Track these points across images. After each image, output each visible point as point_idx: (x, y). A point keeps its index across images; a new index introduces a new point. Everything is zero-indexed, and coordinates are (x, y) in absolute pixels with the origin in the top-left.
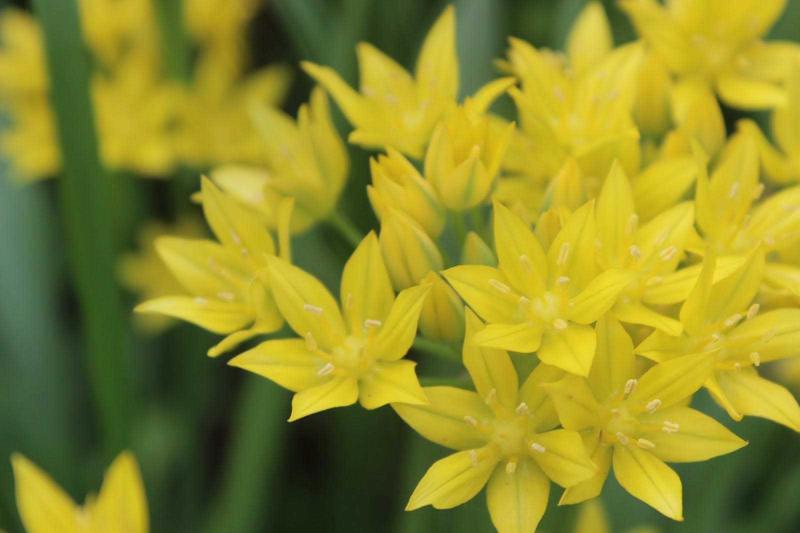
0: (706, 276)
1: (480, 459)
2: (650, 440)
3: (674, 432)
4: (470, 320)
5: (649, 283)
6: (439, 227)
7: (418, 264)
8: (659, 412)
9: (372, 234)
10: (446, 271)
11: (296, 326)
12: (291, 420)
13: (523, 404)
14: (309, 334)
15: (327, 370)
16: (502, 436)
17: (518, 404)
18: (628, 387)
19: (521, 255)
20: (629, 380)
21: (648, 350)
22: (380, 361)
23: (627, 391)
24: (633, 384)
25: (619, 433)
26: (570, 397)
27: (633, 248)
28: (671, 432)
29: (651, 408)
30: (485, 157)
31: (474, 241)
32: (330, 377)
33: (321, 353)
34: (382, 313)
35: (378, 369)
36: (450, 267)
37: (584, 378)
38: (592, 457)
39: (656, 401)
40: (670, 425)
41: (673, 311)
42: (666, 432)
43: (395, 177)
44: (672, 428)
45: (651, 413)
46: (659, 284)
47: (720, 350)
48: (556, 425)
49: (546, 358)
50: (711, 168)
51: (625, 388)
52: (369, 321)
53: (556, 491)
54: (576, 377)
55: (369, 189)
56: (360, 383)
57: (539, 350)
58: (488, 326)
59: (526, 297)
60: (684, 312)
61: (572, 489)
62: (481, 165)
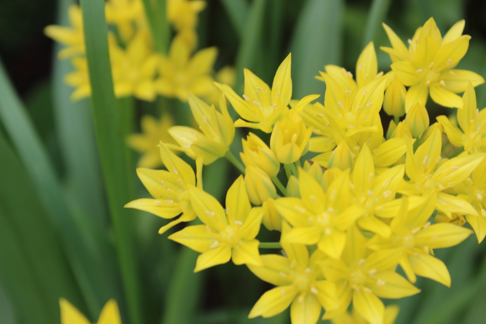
9: (241, 177)
11: (202, 220)
12: (195, 271)
13: (308, 269)
14: (207, 222)
15: (215, 245)
20: (361, 260)
21: (372, 244)
22: (243, 239)
23: (360, 264)
24: (363, 262)
27: (369, 192)
30: (298, 143)
34: (244, 218)
35: (242, 243)
40: (380, 282)
41: (387, 221)
48: (323, 278)
49: (321, 247)
50: (416, 147)
52: (237, 222)
53: (323, 311)
55: (241, 154)
56: (232, 250)
57: (318, 243)
58: (294, 229)
60: (393, 223)
62: (296, 146)
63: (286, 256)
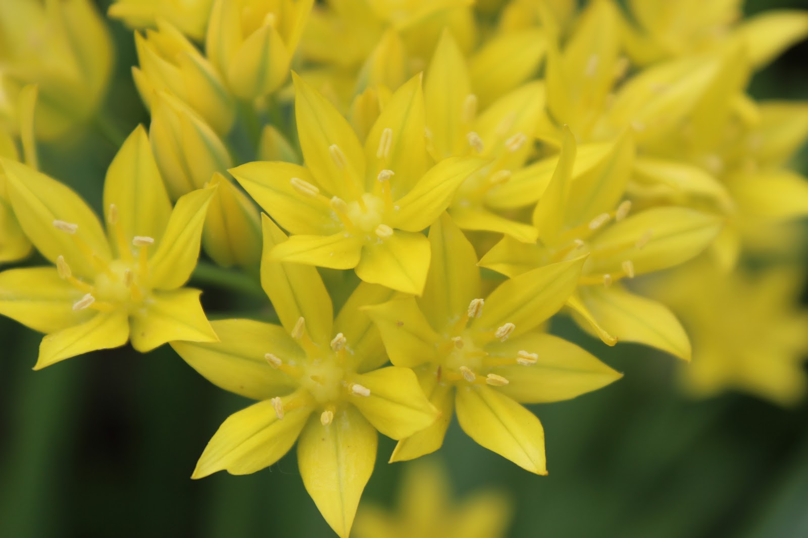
0: (564, 168)
1: (287, 410)
2: (502, 375)
3: (532, 365)
4: (268, 230)
5: (494, 179)
6: (228, 120)
7: (200, 163)
8: (512, 341)
9: (140, 129)
10: (236, 168)
11: (46, 251)
12: (37, 367)
13: (340, 335)
14: (61, 257)
15: (85, 303)
16: (314, 378)
17: (334, 336)
18: (472, 308)
19: (330, 144)
20: (474, 299)
21: (495, 261)
22: (156, 292)
23: (471, 313)
24: (479, 305)
25: (463, 368)
26: (400, 324)
27: (472, 136)
28: (529, 364)
29: (502, 335)
30: (283, 28)
31: (272, 136)
32: (91, 314)
33: (80, 283)
34: (158, 229)
35: (153, 301)
36: (241, 164)
37: (416, 297)
38: (430, 399)
39: (509, 325)
40: (526, 355)
41: (524, 215)
42: (521, 365)
43: (168, 56)
44: (529, 359)
45: (502, 341)
46: (504, 181)
47: (586, 258)
48: (384, 361)
49: (366, 276)
50: (563, 41)
51: (469, 311)
52: (137, 238)
53: (386, 445)
54: (406, 297)
55: (135, 70)
56: (131, 320)
57: (358, 266)
58: (291, 237)
59: (339, 197)
60: (538, 217)
61: (406, 440)
62: (276, 40)
63: (275, 320)
